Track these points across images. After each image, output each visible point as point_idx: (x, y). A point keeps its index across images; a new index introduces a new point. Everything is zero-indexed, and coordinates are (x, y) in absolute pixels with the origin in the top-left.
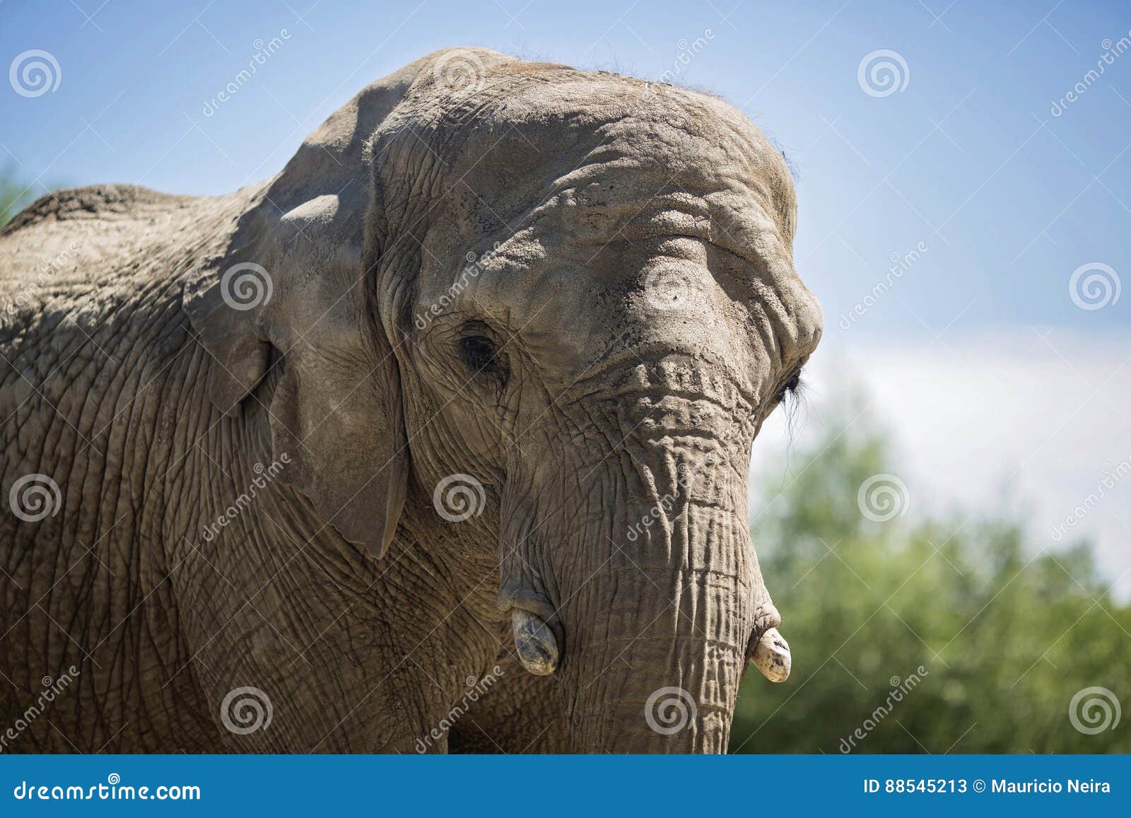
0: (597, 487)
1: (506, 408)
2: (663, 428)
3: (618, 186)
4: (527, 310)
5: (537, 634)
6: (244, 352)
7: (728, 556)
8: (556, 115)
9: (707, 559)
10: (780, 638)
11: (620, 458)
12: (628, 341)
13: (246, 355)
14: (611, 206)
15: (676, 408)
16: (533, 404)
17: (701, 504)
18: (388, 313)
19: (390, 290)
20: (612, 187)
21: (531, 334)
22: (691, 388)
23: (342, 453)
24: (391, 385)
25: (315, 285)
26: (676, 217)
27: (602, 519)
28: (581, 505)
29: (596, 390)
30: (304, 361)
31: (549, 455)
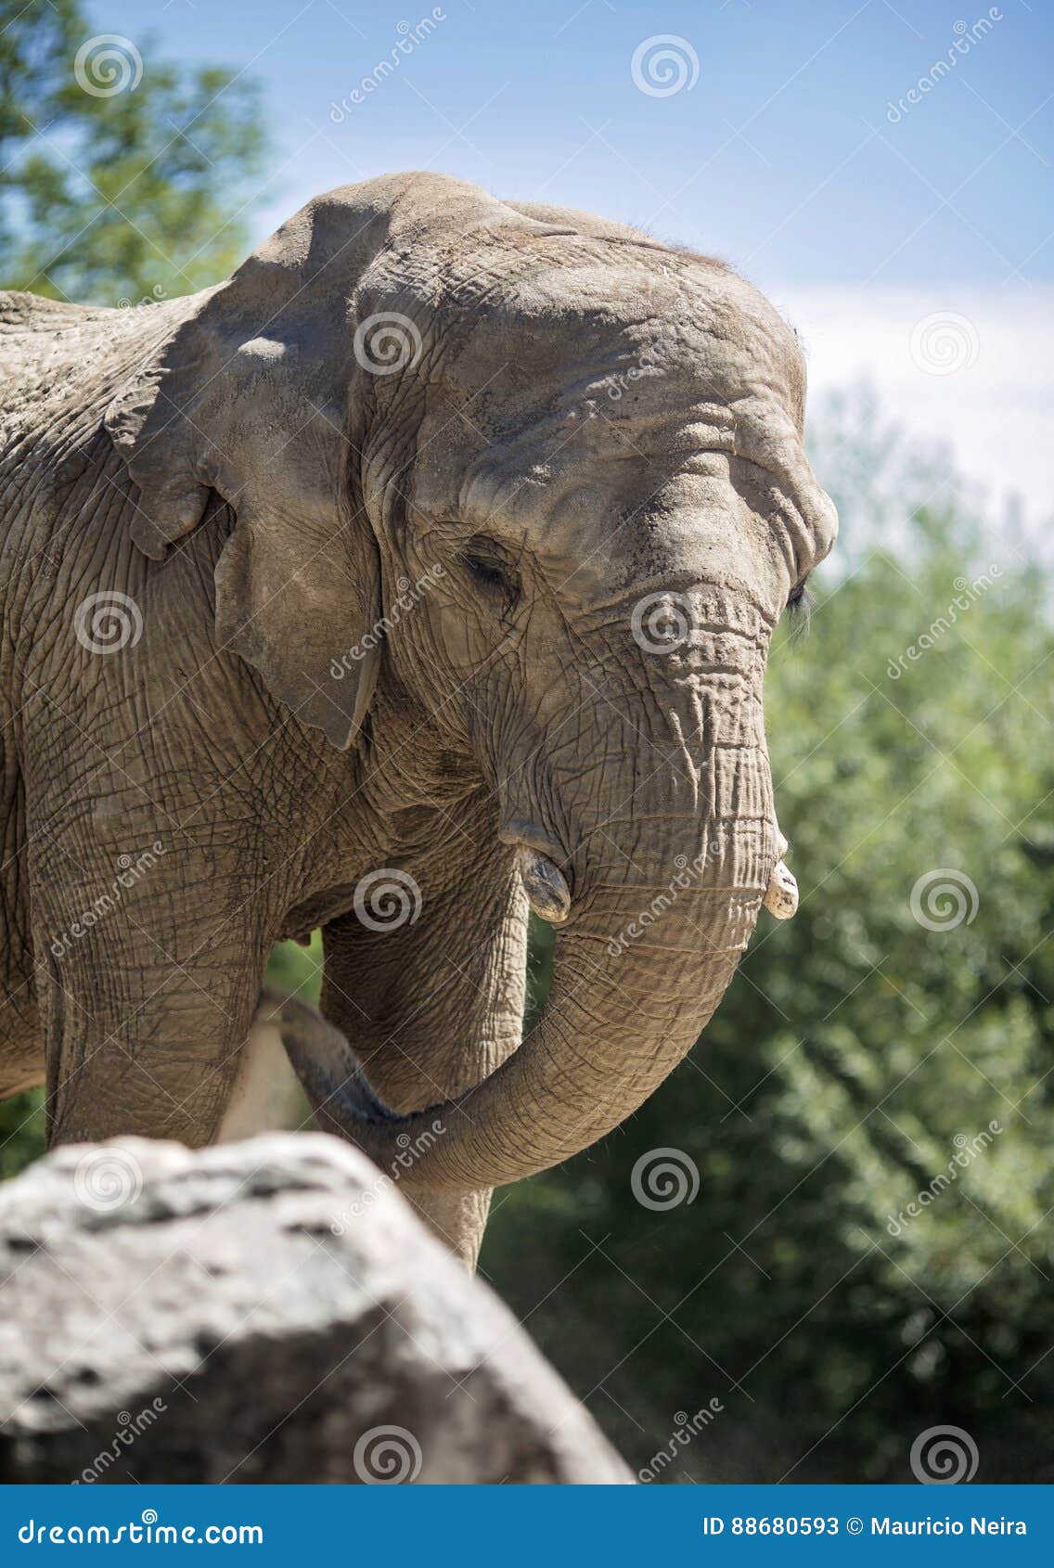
0: (617, 726)
1: (513, 627)
2: (690, 666)
3: (642, 398)
4: (546, 532)
5: (550, 880)
6: (180, 492)
7: (755, 798)
8: (575, 312)
9: (735, 806)
10: (788, 875)
11: (642, 695)
12: (652, 568)
13: (180, 496)
14: (635, 419)
15: (701, 643)
16: (543, 624)
17: (726, 746)
18: (376, 502)
19: (381, 479)
20: (636, 399)
21: (549, 557)
22: (717, 620)
23: (302, 626)
24: (369, 567)
25: (281, 442)
26: (701, 430)
27: (623, 760)
28: (598, 743)
29: (617, 619)
30: (262, 521)
31: (562, 684)
